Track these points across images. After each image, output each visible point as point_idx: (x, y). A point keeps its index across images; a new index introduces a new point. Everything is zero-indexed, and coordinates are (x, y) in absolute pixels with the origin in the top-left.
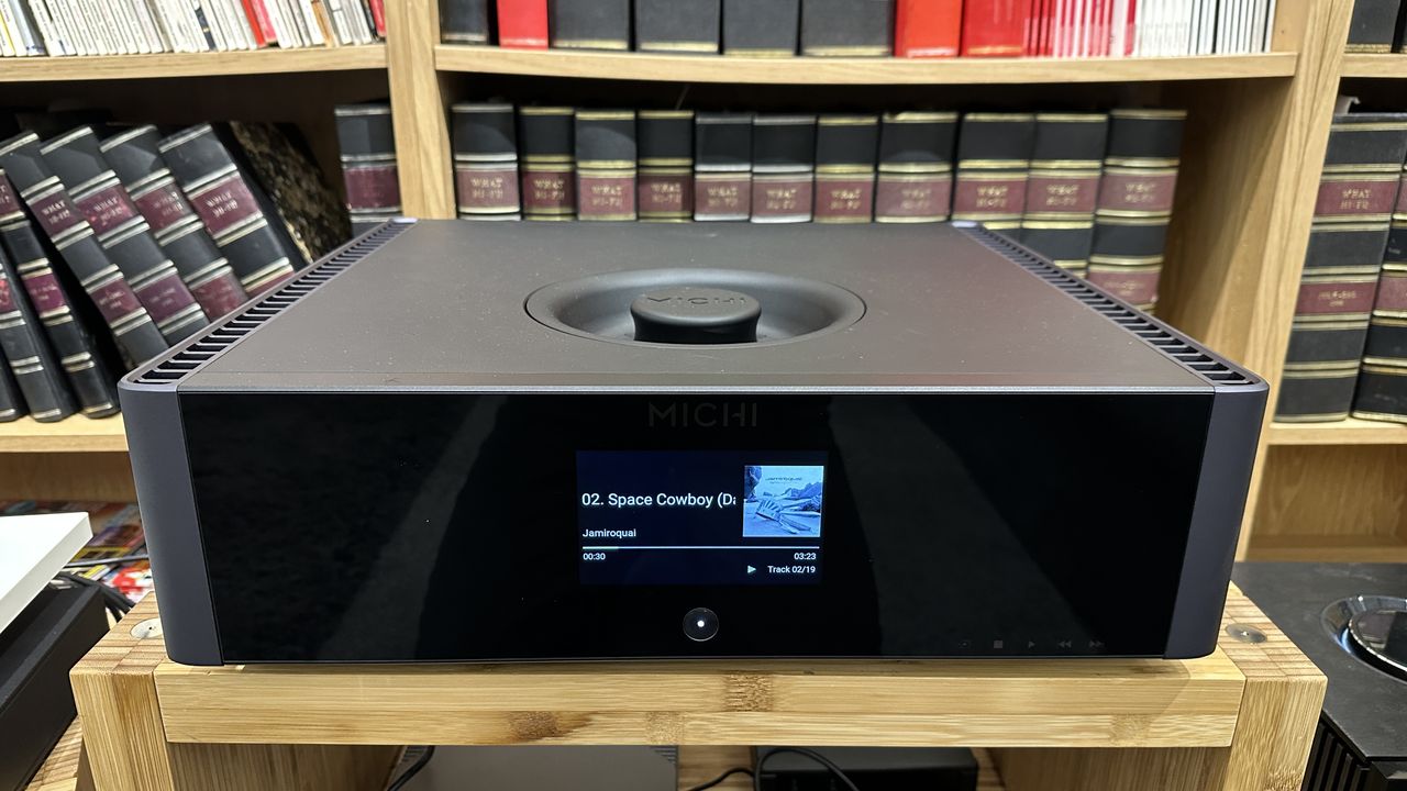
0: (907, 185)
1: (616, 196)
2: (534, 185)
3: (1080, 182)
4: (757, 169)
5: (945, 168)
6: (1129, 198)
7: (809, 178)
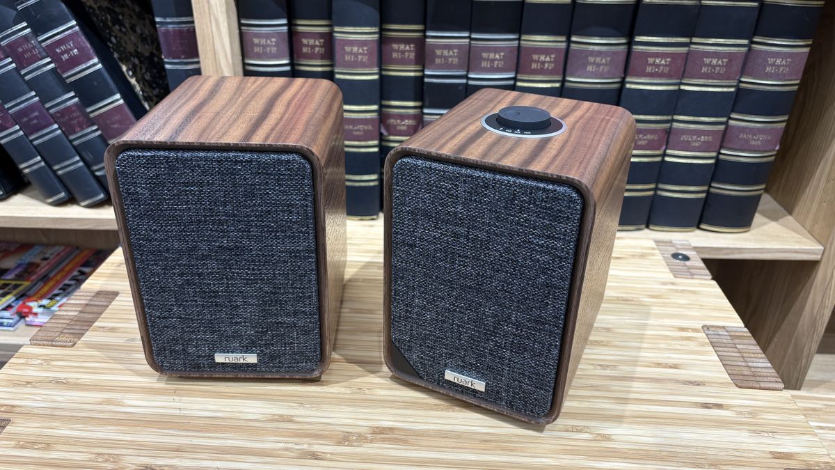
0: (592, 53)
1: (363, 54)
2: (302, 42)
3: (730, 55)
4: (474, 36)
5: (623, 41)
6: (768, 69)
7: (515, 44)
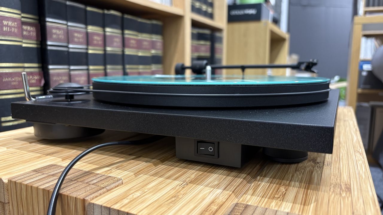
1: (14, 27)
4: (70, 24)
5: (119, 31)
7: (84, 30)
